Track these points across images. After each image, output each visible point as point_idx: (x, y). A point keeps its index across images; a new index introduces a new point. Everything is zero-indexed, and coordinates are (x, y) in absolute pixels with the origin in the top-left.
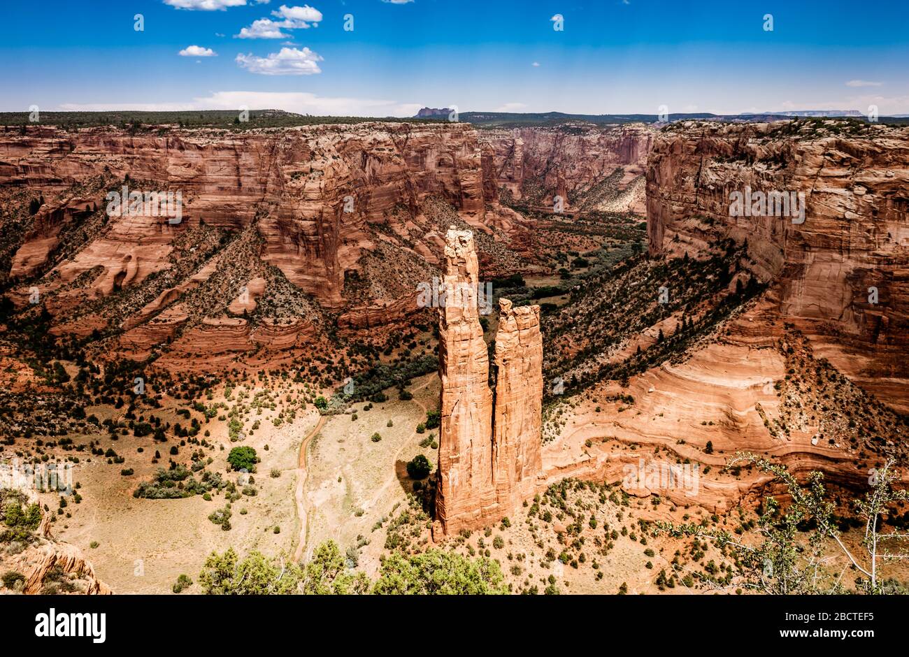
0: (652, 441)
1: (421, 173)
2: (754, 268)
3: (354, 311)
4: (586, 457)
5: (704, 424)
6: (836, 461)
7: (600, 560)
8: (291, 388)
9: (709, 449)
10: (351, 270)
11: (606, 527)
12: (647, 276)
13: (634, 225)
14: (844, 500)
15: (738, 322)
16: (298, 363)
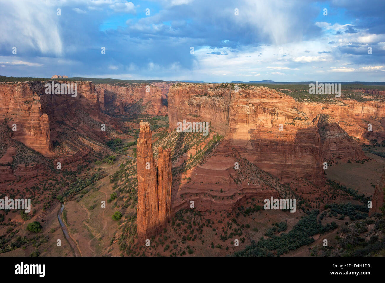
0: (201, 192)
1: (73, 101)
2: (217, 131)
3: (61, 158)
4: (184, 201)
5: (217, 183)
6: (256, 189)
7: (201, 235)
8: (44, 194)
9: (222, 191)
10: (55, 141)
11: (199, 224)
12: (176, 135)
13: (150, 119)
14: (260, 201)
15: (218, 149)
16: (42, 182)
